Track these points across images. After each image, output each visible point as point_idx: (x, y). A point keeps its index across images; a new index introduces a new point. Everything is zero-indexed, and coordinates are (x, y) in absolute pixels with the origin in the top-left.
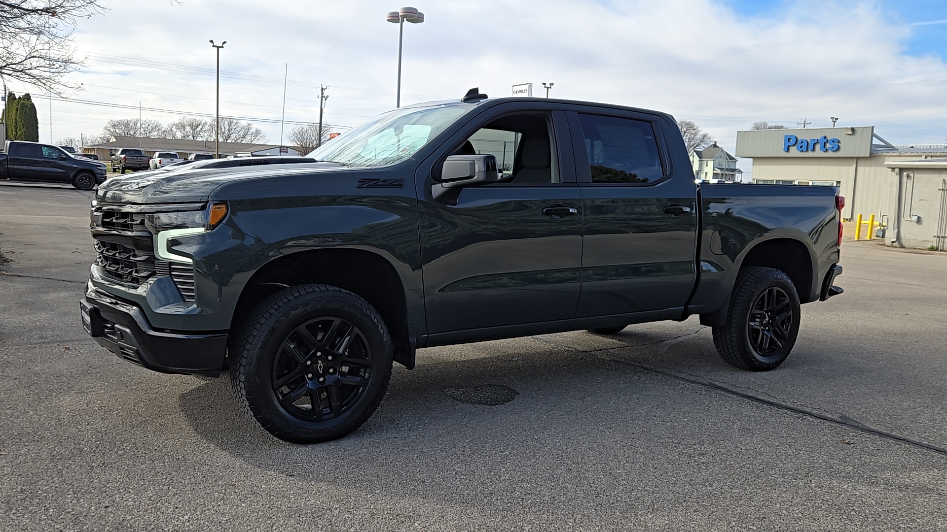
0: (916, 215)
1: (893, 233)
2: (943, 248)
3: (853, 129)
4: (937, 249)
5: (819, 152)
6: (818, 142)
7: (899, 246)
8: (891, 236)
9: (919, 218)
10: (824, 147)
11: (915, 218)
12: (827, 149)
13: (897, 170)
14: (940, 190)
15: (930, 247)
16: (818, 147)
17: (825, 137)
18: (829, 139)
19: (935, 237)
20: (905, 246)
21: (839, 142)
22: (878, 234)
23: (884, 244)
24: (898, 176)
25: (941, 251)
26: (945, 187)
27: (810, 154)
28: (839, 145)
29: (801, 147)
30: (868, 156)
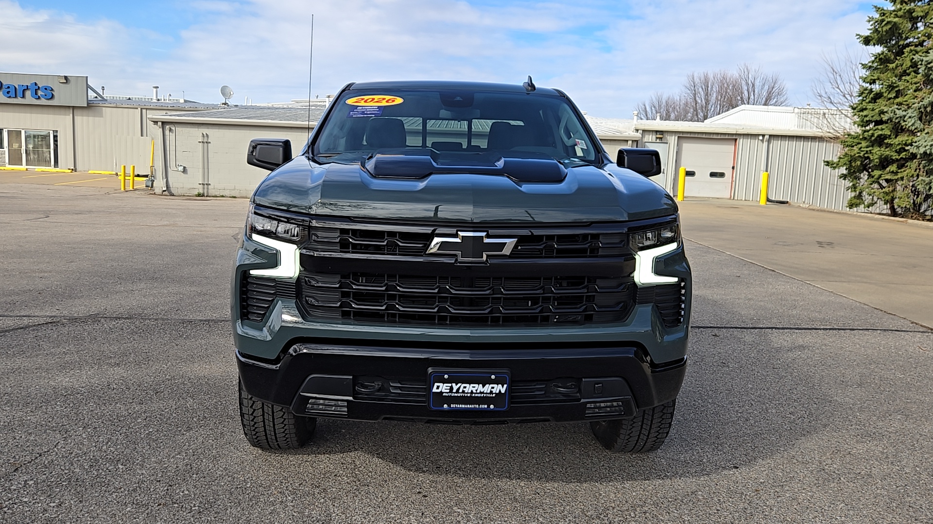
0: (181, 166)
1: (162, 183)
2: (208, 194)
3: (66, 78)
4: (203, 196)
5: (29, 99)
6: (27, 89)
7: (169, 194)
8: (160, 185)
9: (184, 168)
10: (36, 94)
11: (181, 169)
12: (39, 97)
13: (160, 124)
14: (200, 142)
15: (197, 193)
16: (28, 93)
17: (36, 84)
18: (40, 86)
19: (200, 184)
20: (174, 194)
21: (52, 90)
22: (148, 184)
23: (155, 193)
24: (161, 129)
25: (207, 196)
26: (204, 140)
27: (19, 100)
28: (53, 93)
29: (8, 92)
30: (86, 106)
